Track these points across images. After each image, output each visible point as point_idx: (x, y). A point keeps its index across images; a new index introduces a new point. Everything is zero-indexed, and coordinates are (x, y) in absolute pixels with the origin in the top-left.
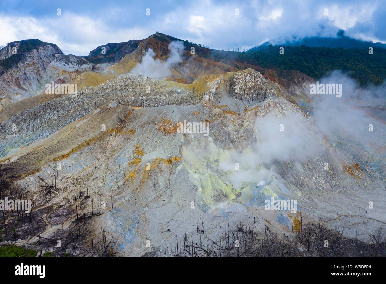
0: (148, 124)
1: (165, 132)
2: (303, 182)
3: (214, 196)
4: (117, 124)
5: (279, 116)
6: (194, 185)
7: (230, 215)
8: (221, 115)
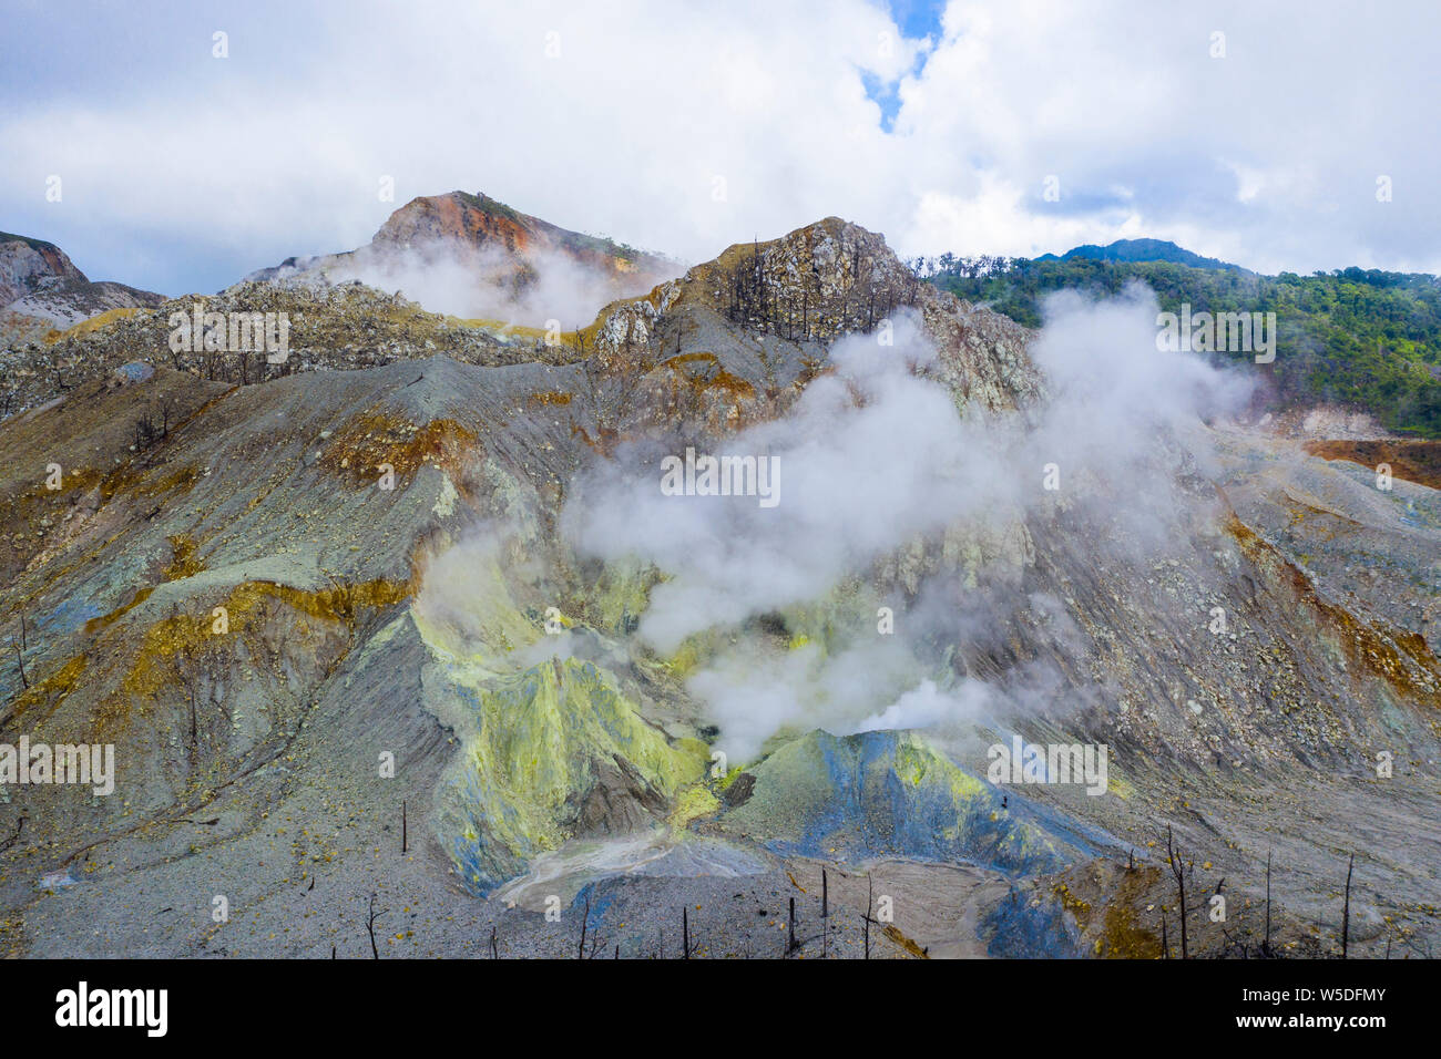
0: (279, 440)
1: (358, 473)
2: (1136, 726)
3: (568, 799)
4: (125, 450)
5: (979, 391)
6: (441, 722)
7: (626, 901)
8: (675, 399)
